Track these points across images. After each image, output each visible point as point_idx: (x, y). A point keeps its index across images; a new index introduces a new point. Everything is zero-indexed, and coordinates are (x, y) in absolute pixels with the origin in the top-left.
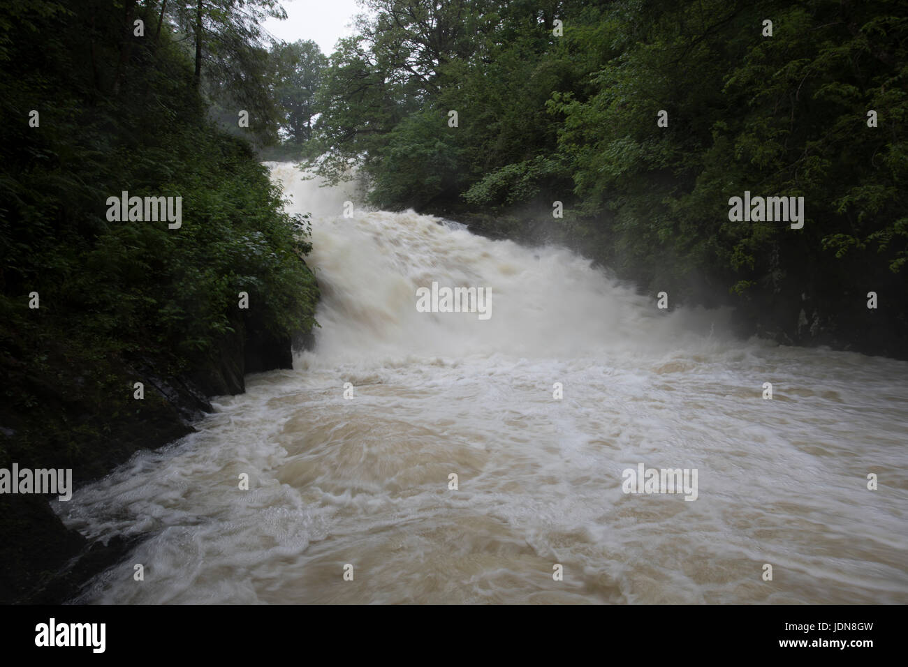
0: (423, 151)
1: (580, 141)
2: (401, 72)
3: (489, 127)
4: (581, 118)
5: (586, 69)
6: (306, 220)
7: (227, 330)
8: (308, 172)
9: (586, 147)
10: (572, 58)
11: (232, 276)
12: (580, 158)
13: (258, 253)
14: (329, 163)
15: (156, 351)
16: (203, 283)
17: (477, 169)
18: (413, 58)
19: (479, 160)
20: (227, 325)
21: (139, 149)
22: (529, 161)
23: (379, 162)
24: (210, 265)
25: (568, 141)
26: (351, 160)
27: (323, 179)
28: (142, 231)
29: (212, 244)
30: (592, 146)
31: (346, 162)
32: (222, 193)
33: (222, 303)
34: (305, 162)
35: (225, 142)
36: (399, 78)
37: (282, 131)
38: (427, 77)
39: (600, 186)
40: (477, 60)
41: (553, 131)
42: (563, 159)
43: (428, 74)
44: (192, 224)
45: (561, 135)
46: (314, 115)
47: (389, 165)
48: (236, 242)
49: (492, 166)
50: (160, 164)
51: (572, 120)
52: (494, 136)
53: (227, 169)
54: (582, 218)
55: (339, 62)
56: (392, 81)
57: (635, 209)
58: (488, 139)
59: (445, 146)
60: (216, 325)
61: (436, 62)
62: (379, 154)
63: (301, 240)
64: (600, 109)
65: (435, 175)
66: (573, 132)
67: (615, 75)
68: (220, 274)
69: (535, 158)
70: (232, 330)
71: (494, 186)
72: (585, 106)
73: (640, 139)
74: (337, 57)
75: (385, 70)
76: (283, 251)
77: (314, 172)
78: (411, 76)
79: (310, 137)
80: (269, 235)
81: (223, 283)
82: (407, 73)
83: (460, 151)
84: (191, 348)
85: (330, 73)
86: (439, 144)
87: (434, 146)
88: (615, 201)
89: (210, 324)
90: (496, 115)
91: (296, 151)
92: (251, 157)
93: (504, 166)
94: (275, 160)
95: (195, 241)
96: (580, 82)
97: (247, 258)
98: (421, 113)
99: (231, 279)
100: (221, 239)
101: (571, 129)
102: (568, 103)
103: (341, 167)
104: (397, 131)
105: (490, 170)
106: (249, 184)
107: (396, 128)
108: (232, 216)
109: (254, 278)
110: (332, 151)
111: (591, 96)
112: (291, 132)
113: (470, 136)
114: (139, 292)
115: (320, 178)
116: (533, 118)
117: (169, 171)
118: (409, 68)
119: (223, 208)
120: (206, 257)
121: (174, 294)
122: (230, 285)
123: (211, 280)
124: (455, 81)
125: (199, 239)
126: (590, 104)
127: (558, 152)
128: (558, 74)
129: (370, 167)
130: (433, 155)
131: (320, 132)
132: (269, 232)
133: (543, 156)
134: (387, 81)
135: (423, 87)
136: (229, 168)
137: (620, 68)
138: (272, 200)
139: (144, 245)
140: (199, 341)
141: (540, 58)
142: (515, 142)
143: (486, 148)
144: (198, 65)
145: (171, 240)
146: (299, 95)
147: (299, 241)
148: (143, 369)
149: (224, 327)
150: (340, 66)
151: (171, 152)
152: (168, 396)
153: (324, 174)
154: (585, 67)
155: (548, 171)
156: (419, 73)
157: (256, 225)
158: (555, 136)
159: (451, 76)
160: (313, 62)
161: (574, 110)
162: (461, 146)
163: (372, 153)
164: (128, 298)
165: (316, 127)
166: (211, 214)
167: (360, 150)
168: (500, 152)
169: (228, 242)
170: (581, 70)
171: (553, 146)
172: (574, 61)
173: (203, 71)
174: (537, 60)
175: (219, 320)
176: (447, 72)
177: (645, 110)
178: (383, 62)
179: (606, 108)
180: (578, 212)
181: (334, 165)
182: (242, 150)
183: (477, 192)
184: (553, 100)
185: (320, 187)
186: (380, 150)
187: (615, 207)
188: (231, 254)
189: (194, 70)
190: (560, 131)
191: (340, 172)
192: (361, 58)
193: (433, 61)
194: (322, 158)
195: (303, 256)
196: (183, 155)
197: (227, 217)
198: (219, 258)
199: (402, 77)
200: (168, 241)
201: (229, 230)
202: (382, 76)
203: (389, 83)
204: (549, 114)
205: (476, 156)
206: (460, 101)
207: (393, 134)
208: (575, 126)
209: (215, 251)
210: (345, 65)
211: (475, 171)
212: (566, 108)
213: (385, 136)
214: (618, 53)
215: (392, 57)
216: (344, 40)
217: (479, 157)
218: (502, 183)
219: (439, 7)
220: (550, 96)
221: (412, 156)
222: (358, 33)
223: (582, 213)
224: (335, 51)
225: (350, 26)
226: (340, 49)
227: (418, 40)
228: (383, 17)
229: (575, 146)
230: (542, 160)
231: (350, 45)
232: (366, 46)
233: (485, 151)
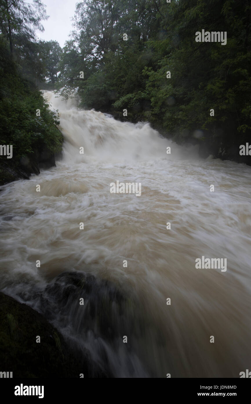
0: (98, 88)
1: (154, 86)
2: (90, 56)
3: (122, 79)
4: (154, 78)
5: (157, 59)
6: (57, 112)
7: (32, 152)
8: (57, 94)
9: (156, 89)
11: (32, 133)
12: (153, 93)
13: (41, 124)
14: (65, 91)
16: (21, 135)
17: (118, 95)
18: (94, 51)
19: (118, 92)
20: (31, 150)
22: (136, 93)
23: (83, 91)
24: (24, 129)
25: (149, 86)
26: (73, 90)
27: (63, 97)
29: (24, 121)
30: (158, 88)
31: (71, 91)
32: (26, 102)
33: (30, 143)
34: (55, 91)
35: (25, 82)
36: (89, 59)
38: (100, 59)
39: (160, 103)
40: (118, 53)
41: (144, 82)
42: (148, 92)
43: (100, 57)
45: (147, 84)
46: (58, 72)
47: (86, 93)
48: (32, 120)
49: (122, 94)
51: (151, 78)
52: (124, 83)
53: (27, 93)
54: (153, 114)
56: (87, 60)
57: (171, 111)
58: (122, 84)
59: (107, 86)
60: (28, 150)
61: (103, 52)
62: (83, 88)
63: (56, 120)
64: (161, 75)
65: (103, 97)
66: (151, 83)
67: (167, 62)
68: (28, 132)
69: (138, 92)
71: (123, 102)
72: (156, 73)
73: (174, 86)
74: (66, 49)
75: (84, 55)
76: (49, 124)
77: (59, 95)
78: (94, 58)
80: (44, 118)
81: (29, 135)
82: (92, 57)
83: (112, 88)
85: (63, 55)
86: (104, 85)
87: (102, 86)
89: (26, 149)
90: (125, 75)
91: (53, 86)
92: (35, 88)
93: (127, 94)
94: (45, 89)
96: (155, 64)
97: (37, 126)
98: (98, 73)
99: (32, 134)
100: (27, 119)
101: (151, 82)
102: (150, 71)
103: (69, 93)
104: (89, 80)
105: (122, 96)
106: (36, 99)
107: (89, 79)
108: (30, 111)
109: (40, 134)
110: (66, 87)
111: (158, 69)
112: (50, 79)
113: (115, 82)
115: (62, 97)
116: (138, 77)
118: (93, 55)
119: (27, 108)
120: (22, 126)
122: (32, 136)
123: (24, 134)
124: (110, 61)
126: (158, 72)
127: (146, 90)
129: (80, 93)
130: (102, 89)
132: (44, 117)
133: (141, 91)
134: (85, 59)
135: (98, 62)
137: (169, 59)
138: (45, 105)
140: (22, 156)
141: (141, 53)
142: (131, 86)
146: (52, 64)
147: (55, 121)
150: (67, 52)
153: (63, 95)
154: (157, 58)
155: (143, 97)
156: (97, 57)
158: (145, 84)
159: (109, 59)
160: (57, 50)
161: (152, 74)
162: (112, 86)
163: (80, 88)
165: (59, 77)
167: (76, 86)
168: (126, 89)
169: (29, 120)
170: (155, 59)
171: (144, 88)
172: (153, 55)
174: (140, 54)
176: (107, 57)
177: (177, 75)
178: (83, 51)
179: (163, 74)
180: (152, 112)
181: (67, 92)
182: (32, 85)
183: (117, 104)
184: (145, 70)
185: (62, 100)
187: (164, 111)
188: (31, 125)
190: (147, 82)
191: (69, 95)
192: (75, 49)
193: (102, 52)
194: (62, 89)
195: (57, 126)
197: (28, 111)
198: (27, 126)
201: (29, 116)
202: (83, 57)
203: (86, 60)
204: (143, 75)
205: (117, 90)
206: (112, 69)
207: (87, 81)
208: (152, 80)
209: (25, 123)
210: (69, 52)
212: (149, 73)
213: (84, 82)
214: (168, 53)
215: (87, 50)
216: (68, 42)
217: (118, 91)
218: (126, 101)
219: (104, 29)
220: (144, 69)
221: (94, 89)
222: (73, 39)
223: (153, 113)
224: (65, 46)
225: (70, 35)
226: (66, 45)
227: (96, 43)
228: (82, 32)
229: (152, 88)
230: (140, 93)
231: (70, 44)
232: (76, 44)
233: (121, 89)
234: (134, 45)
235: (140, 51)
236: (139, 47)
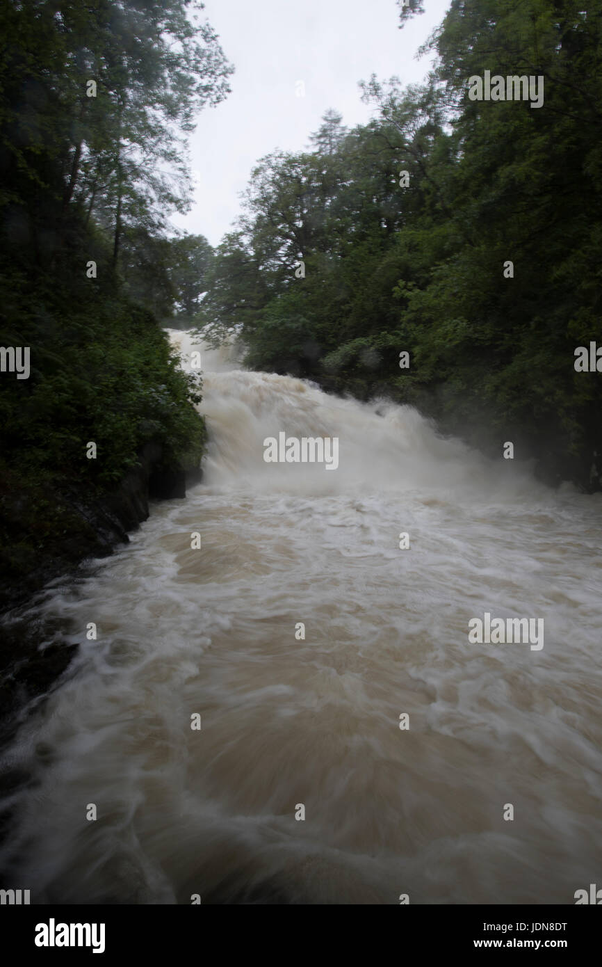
0: (289, 325)
1: (417, 321)
2: (272, 261)
3: (343, 307)
4: (421, 303)
6: (199, 376)
7: (137, 465)
8: (196, 338)
9: (421, 327)
10: (410, 255)
11: (140, 420)
12: (415, 335)
13: (162, 402)
14: (213, 331)
15: (80, 481)
16: (117, 426)
17: (332, 341)
18: (282, 251)
19: (334, 333)
20: (136, 460)
21: (69, 315)
22: (375, 336)
23: (252, 332)
25: (409, 321)
26: (231, 330)
27: (208, 344)
28: (70, 381)
29: (126, 394)
30: (426, 326)
31: (227, 331)
33: (133, 443)
34: (194, 330)
35: (135, 312)
36: (271, 267)
37: (177, 305)
39: (433, 358)
40: (334, 255)
41: (394, 312)
42: (403, 335)
43: (294, 264)
44: (111, 377)
45: (403, 316)
46: (201, 292)
47: (262, 334)
48: (144, 393)
49: (344, 339)
50: (86, 327)
51: (413, 304)
52: (347, 314)
54: (415, 383)
55: (224, 252)
56: (265, 269)
58: (342, 317)
59: (308, 321)
60: (127, 460)
61: (300, 255)
62: (253, 325)
63: (194, 392)
64: (437, 297)
65: (298, 343)
66: (414, 314)
67: (451, 270)
68: (131, 418)
69: (380, 333)
70: (140, 464)
71: (346, 355)
72: (423, 293)
74: (222, 248)
75: (260, 260)
76: (180, 401)
77: (201, 338)
78: (280, 266)
79: (198, 311)
80: (170, 387)
81: (133, 426)
82: (277, 262)
83: (319, 326)
84: (108, 479)
85: (216, 261)
86: (303, 320)
87: (298, 322)
88: (444, 370)
89: (123, 459)
90: (349, 298)
91: (189, 320)
92: (155, 324)
93: (355, 339)
94: (170, 328)
95: (112, 390)
96: (416, 275)
97: (153, 406)
98: (288, 294)
99: (139, 422)
100: (134, 390)
101: (413, 311)
102: (411, 290)
103: (222, 335)
104: (270, 307)
105: (343, 341)
107: (268, 306)
108: (141, 371)
109: (157, 422)
110: (216, 322)
111: (427, 286)
112: (183, 306)
113: (327, 314)
114: (67, 431)
115: (205, 343)
116: (378, 301)
117: (92, 333)
118: (279, 259)
120: (120, 403)
121: (94, 434)
122: (138, 427)
123: (124, 422)
124: (317, 270)
125: (116, 389)
126: (429, 292)
127: (398, 329)
128: (399, 267)
129: (246, 336)
130: (297, 328)
131: (206, 307)
132: (170, 385)
133: (386, 332)
134: (261, 268)
136: (138, 332)
138: (171, 359)
139: (72, 392)
140: (114, 473)
141: (384, 254)
142: (363, 320)
143: (340, 324)
144: (116, 250)
145: (93, 389)
146: (191, 277)
147: (192, 393)
148: (68, 495)
149: (133, 462)
150: (225, 255)
151: (94, 318)
152: (88, 518)
153: (209, 340)
154: (421, 263)
155: (391, 344)
156: (287, 263)
157: (159, 379)
158: (399, 316)
159: (314, 265)
160: (202, 252)
161: (416, 296)
162: (320, 322)
163: (248, 324)
164: (58, 436)
165: (203, 302)
166: (126, 369)
167: (238, 320)
168: (351, 327)
169: (139, 392)
170: (418, 265)
171: (395, 325)
172: (412, 258)
173: (119, 254)
174: (383, 256)
175: (130, 456)
177: (473, 298)
178: (258, 255)
179: (441, 296)
180: (413, 378)
181: (218, 333)
182: (148, 318)
183: (332, 360)
184: (399, 287)
185: (206, 350)
186: (255, 322)
187: (444, 376)
188: (141, 402)
189: (113, 253)
190: (403, 312)
191: (221, 339)
192: (242, 249)
193: (298, 254)
194: (207, 327)
195: (195, 406)
196: (103, 320)
197: (138, 372)
198: (131, 405)
199: (273, 265)
200: (91, 390)
201: (139, 383)
202: (258, 264)
203: (263, 270)
204: (395, 298)
205: (331, 330)
207: (265, 310)
208: (416, 309)
209: (127, 399)
210: (229, 254)
211: (331, 342)
212: (408, 294)
213: (259, 311)
214: (449, 253)
215: (266, 249)
216: (229, 235)
217: (334, 331)
218: (353, 352)
219: (305, 211)
220: (396, 284)
221: (280, 328)
222: (240, 230)
223: (417, 379)
224: (221, 243)
225: (234, 224)
226: (226, 242)
227: (287, 236)
228: (260, 218)
229: (413, 326)
230: (386, 334)
231: (233, 239)
232: (246, 240)
233: (339, 326)
234: (370, 238)
235: (382, 250)
236: (382, 244)
